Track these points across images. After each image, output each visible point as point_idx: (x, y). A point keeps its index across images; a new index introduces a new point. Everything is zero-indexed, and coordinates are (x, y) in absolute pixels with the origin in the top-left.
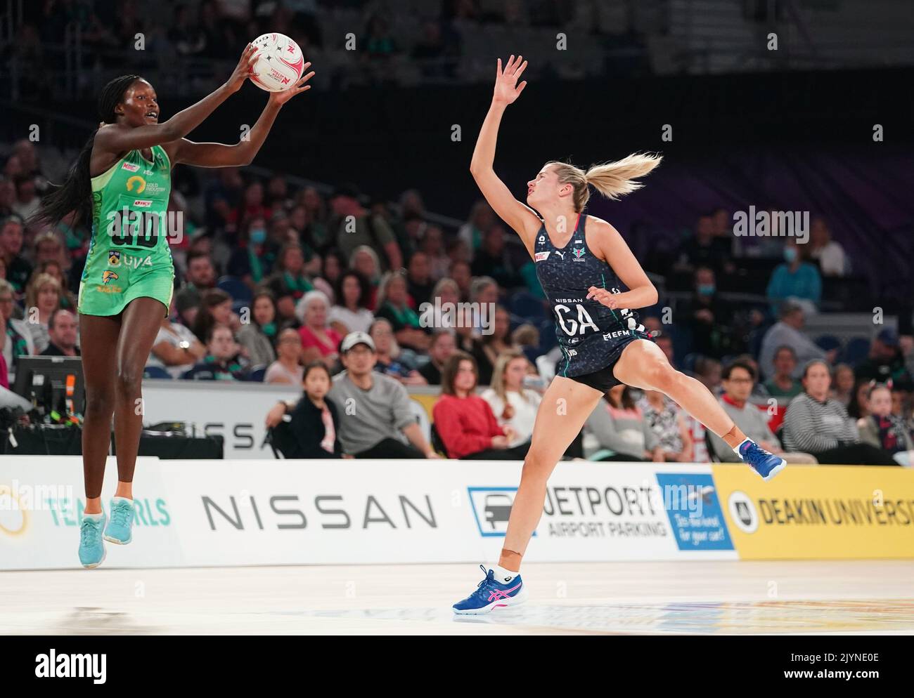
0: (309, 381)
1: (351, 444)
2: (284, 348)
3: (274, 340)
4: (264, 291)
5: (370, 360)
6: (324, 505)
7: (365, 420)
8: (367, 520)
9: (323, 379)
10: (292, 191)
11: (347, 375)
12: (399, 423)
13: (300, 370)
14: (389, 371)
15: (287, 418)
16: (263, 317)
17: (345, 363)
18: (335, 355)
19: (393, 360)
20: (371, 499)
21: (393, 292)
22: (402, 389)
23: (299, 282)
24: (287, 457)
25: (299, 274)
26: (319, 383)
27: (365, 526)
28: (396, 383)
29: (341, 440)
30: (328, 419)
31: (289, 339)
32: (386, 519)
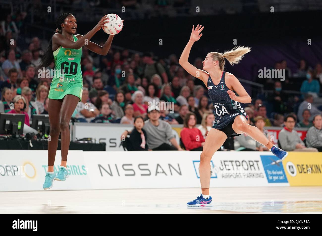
0: (136, 123)
1: (151, 145)
2: (127, 111)
3: (124, 108)
4: (120, 91)
5: (158, 115)
6: (142, 167)
7: (156, 137)
8: (157, 172)
9: (141, 122)
10: (131, 55)
11: (150, 121)
12: (168, 138)
13: (133, 119)
14: (165, 119)
15: (128, 136)
16: (120, 100)
17: (149, 116)
18: (145, 114)
19: (167, 115)
20: (158, 165)
21: (166, 91)
22: (170, 126)
23: (133, 87)
24: (128, 150)
25: (133, 84)
26: (140, 123)
27: (156, 175)
28: (167, 123)
29: (148, 144)
30: (143, 136)
31: (129, 108)
32: (164, 172)
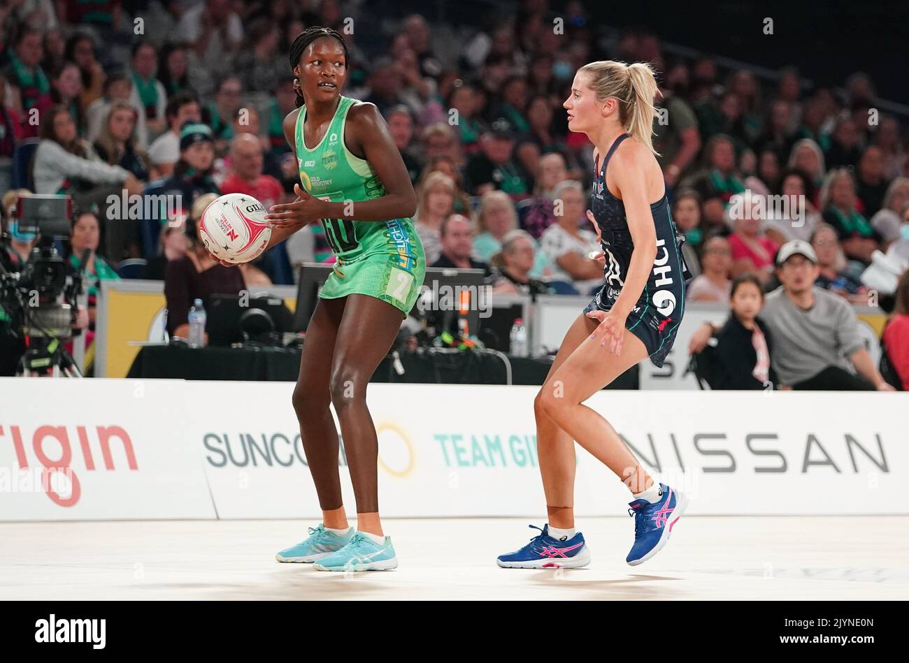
0: (737, 297)
1: (788, 374)
2: (710, 260)
3: (699, 249)
4: (688, 192)
5: (811, 273)
6: (757, 444)
7: (804, 346)
8: (807, 463)
9: (754, 296)
10: (723, 75)
11: (784, 291)
12: (846, 349)
13: (728, 285)
14: (833, 287)
15: (713, 342)
16: (686, 220)
17: (782, 277)
18: (769, 269)
19: (839, 274)
20: (811, 438)
21: (837, 193)
22: (849, 308)
23: (728, 181)
24: (714, 387)
25: (728, 173)
26: (749, 301)
27: (804, 470)
28: (842, 301)
29: (777, 369)
30: (759, 341)
31: (716, 250)
32: (829, 462)
